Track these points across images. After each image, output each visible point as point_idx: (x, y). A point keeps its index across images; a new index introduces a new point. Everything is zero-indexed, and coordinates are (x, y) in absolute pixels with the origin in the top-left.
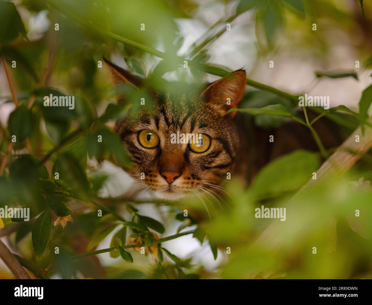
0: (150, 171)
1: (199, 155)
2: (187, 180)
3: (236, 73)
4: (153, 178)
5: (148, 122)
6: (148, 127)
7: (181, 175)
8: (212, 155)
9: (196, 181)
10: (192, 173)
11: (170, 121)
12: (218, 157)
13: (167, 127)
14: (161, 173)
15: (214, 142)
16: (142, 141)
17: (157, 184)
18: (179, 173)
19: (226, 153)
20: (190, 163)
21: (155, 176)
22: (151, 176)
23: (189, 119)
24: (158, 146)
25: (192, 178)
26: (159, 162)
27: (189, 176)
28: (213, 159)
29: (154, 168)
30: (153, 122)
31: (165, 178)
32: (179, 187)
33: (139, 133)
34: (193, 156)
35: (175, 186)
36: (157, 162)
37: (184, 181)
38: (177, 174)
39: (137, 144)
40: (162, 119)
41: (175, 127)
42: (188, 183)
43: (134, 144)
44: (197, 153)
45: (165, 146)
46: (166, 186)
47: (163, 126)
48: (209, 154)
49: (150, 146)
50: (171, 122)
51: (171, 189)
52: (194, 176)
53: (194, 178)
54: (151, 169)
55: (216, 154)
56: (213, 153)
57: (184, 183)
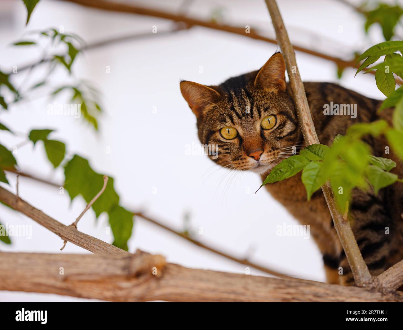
0: (240, 156)
1: (270, 131)
2: (269, 154)
3: (273, 56)
4: (244, 161)
5: (225, 121)
6: (226, 125)
7: (263, 150)
8: (279, 128)
9: (276, 151)
10: (271, 146)
11: (240, 114)
12: (286, 127)
13: (240, 120)
14: (248, 154)
15: (279, 117)
16: (225, 136)
17: (249, 163)
18: (262, 150)
19: (291, 122)
20: (267, 139)
21: (245, 159)
22: (242, 159)
23: (255, 109)
24: (238, 136)
25: (272, 151)
26: (244, 147)
27: (270, 149)
28: (281, 129)
29: (242, 153)
30: (228, 119)
31: (253, 157)
32: (265, 161)
33: (220, 130)
34: (267, 133)
35: (262, 160)
36: (243, 148)
37: (267, 154)
38: (261, 152)
39: (222, 139)
40: (234, 115)
41: (247, 118)
42: (271, 155)
43: (220, 140)
44: (268, 130)
45: (243, 134)
46: (255, 163)
47: (236, 121)
48: (278, 127)
49: (231, 138)
50: (242, 114)
51: (260, 164)
52: (274, 148)
53: (274, 150)
54: (240, 154)
55: (283, 125)
56: (280, 125)
57: (268, 156)
